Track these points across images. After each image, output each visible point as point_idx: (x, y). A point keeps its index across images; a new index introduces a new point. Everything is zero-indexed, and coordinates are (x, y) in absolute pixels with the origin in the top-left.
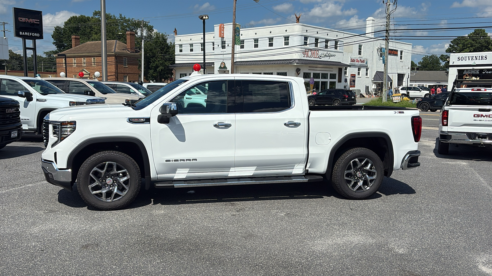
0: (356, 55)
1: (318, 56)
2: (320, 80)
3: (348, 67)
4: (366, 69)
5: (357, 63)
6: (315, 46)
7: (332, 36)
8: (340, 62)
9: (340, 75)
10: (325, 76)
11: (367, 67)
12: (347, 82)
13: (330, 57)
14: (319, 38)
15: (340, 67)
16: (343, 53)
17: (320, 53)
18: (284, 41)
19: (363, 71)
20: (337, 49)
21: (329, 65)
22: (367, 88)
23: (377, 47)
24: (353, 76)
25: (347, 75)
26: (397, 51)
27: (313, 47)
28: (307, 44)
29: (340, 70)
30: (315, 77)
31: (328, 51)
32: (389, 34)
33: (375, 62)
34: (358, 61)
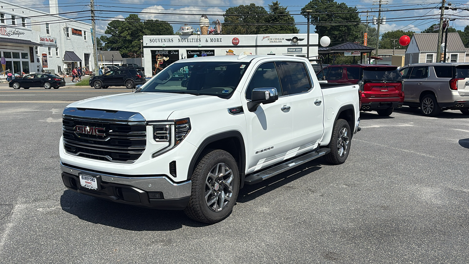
0: (45, 34)
1: (6, 33)
2: (12, 60)
3: (39, 47)
4: (55, 49)
5: (47, 42)
6: (2, 22)
7: (18, 12)
8: (30, 41)
9: (32, 54)
10: (16, 55)
11: (57, 46)
12: (39, 62)
13: (19, 34)
14: (4, 13)
15: (31, 46)
16: (31, 31)
17: (8, 30)
19: (53, 50)
20: (25, 27)
21: (20, 43)
22: (59, 68)
23: (63, 27)
24: (44, 56)
25: (39, 54)
26: (81, 31)
29: (31, 49)
30: (6, 56)
31: (16, 28)
32: (94, 14)
33: (63, 42)
34: (47, 40)
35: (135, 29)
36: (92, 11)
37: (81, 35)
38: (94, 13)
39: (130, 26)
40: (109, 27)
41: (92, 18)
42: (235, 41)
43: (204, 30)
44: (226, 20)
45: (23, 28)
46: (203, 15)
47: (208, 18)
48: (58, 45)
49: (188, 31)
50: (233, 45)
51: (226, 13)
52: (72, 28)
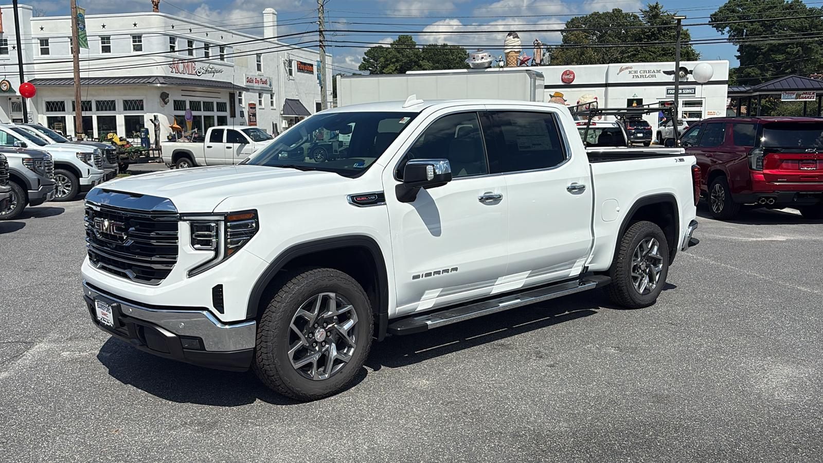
0: (254, 72)
1: (194, 71)
2: (203, 113)
3: (244, 92)
4: (270, 95)
5: (256, 85)
6: (189, 55)
7: (215, 38)
8: (231, 83)
9: (233, 105)
10: (208, 106)
11: (272, 91)
12: (244, 116)
13: (214, 73)
14: (194, 41)
15: (232, 91)
16: (233, 67)
17: (198, 65)
18: (132, 44)
19: (266, 97)
20: (223, 60)
21: (215, 87)
22: (275, 126)
23: (283, 59)
24: (252, 106)
25: (244, 104)
26: (312, 65)
27: (185, 55)
28: (176, 50)
29: (232, 96)
30: (193, 108)
31: (210, 63)
32: (324, 37)
33: (282, 84)
34: (257, 82)
35: (407, 60)
36: (321, 32)
37: (312, 72)
38: (323, 35)
39: (398, 55)
40: (366, 57)
41: (321, 44)
42: (566, 77)
43: (512, 58)
44: (565, 40)
45: (222, 62)
46: (511, 33)
47: (519, 38)
48: (273, 89)
49: (483, 61)
50: (562, 84)
51: (566, 27)
52: (297, 61)
